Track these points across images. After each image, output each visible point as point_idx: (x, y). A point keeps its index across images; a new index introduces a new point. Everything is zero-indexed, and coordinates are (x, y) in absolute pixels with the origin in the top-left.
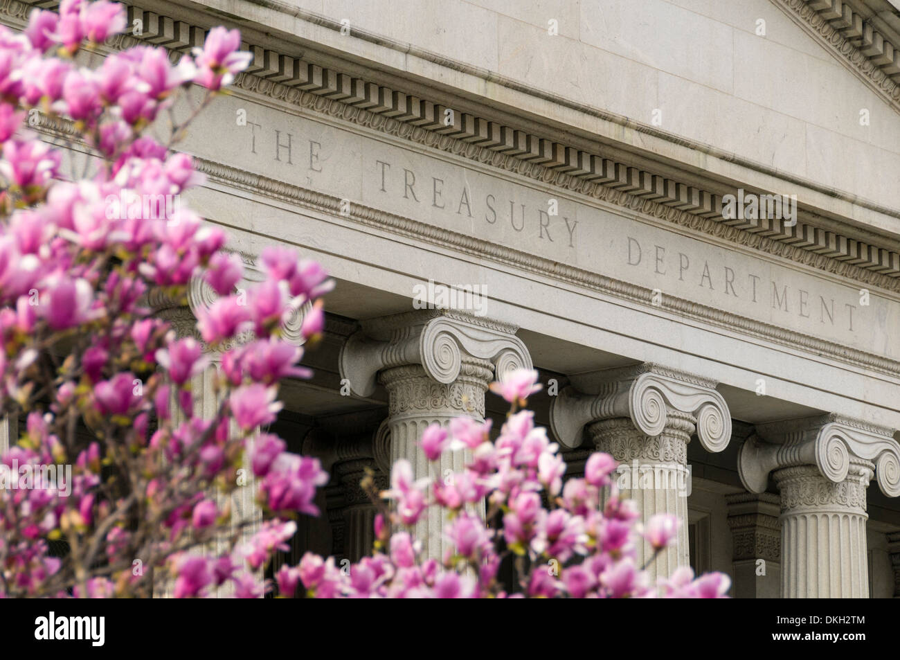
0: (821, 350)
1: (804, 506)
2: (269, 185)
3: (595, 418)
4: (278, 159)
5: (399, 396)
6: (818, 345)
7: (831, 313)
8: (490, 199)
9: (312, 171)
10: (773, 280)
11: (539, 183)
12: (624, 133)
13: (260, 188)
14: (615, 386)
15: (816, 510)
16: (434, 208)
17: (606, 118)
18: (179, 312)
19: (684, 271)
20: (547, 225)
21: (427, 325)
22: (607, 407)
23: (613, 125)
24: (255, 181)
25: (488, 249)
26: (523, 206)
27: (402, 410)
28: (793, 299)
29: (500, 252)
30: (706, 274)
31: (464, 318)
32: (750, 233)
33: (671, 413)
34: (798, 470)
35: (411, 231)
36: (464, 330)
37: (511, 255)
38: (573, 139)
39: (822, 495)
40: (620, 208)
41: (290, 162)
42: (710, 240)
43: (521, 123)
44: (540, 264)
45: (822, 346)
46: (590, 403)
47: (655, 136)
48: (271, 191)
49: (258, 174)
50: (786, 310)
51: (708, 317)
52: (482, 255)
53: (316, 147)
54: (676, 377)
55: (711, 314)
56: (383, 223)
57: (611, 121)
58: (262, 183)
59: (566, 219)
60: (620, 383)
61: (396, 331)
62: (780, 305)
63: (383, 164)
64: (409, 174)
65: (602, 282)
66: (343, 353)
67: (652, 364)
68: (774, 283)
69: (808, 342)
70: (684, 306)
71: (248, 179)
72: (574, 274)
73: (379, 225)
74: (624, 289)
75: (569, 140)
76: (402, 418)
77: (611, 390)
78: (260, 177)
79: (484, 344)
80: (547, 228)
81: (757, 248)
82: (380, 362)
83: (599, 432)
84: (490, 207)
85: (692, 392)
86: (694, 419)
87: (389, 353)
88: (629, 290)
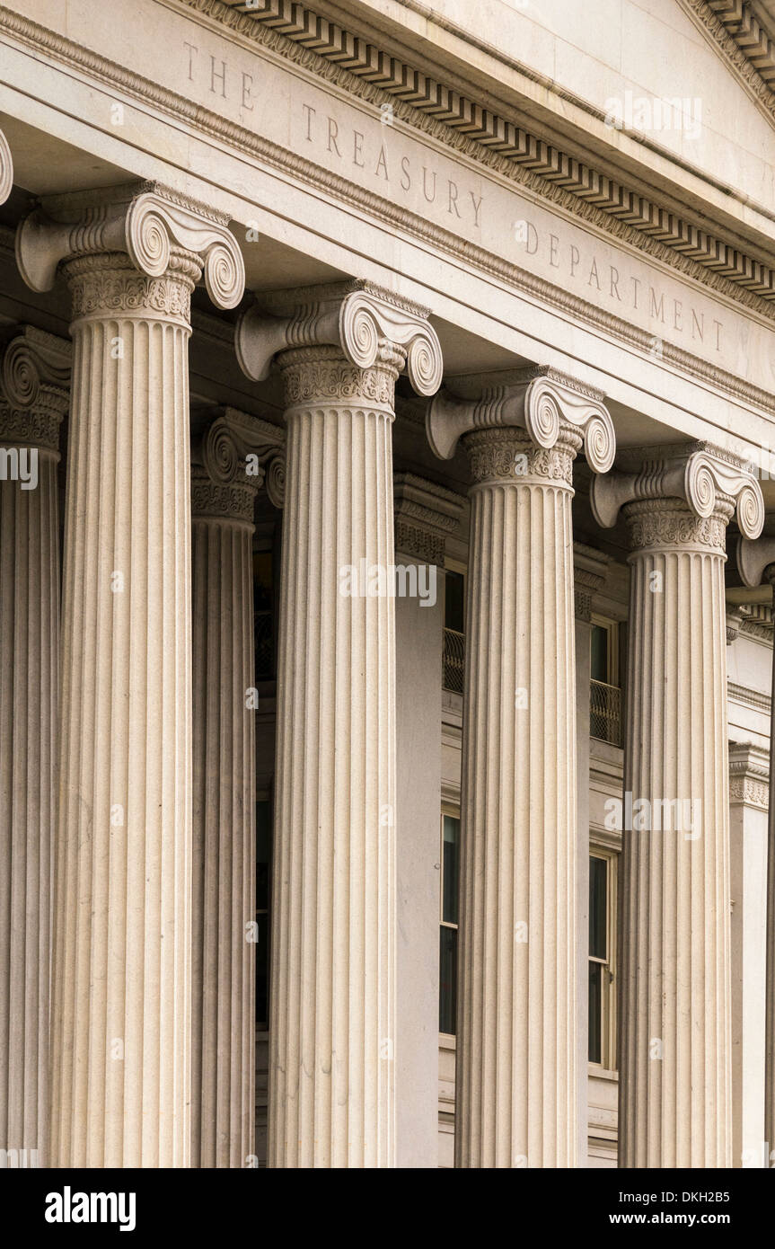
0: (694, 369)
1: (662, 543)
2: (206, 118)
3: (476, 426)
4: (212, 90)
5: (303, 381)
6: (691, 362)
7: (701, 327)
8: (405, 163)
9: (244, 108)
10: (652, 286)
11: (450, 148)
12: (548, 97)
13: (198, 121)
14: (501, 391)
15: (676, 549)
16: (355, 166)
17: (533, 78)
18: (106, 259)
19: (574, 266)
20: (456, 199)
21: (347, 300)
22: (493, 414)
23: (539, 87)
24: (193, 112)
25: (405, 218)
26: (435, 174)
27: (306, 397)
28: (669, 308)
29: (415, 223)
30: (594, 272)
31: (382, 295)
32: (636, 229)
33: (563, 424)
34: (658, 504)
35: (335, 189)
36: (381, 309)
37: (425, 228)
38: (492, 101)
39: (684, 532)
40: (521, 187)
41: (224, 95)
42: (599, 233)
43: (447, 76)
44: (451, 241)
45: (695, 364)
46: (472, 408)
47: (576, 105)
48: (209, 126)
49: (199, 104)
50: (663, 321)
51: (597, 320)
52: (399, 224)
53: (248, 80)
54: (569, 383)
55: (600, 317)
56: (310, 177)
57: (537, 82)
58: (201, 116)
59: (472, 194)
60: (507, 387)
61: (301, 306)
62: (657, 315)
63: (310, 108)
64: (332, 123)
65: (505, 269)
66: (240, 328)
67: (548, 366)
68: (653, 289)
69: (682, 358)
70: (577, 305)
71: (188, 109)
72: (481, 256)
73: (306, 178)
74: (525, 279)
75: (487, 102)
76: (307, 406)
77: (495, 395)
78: (200, 108)
79: (398, 327)
80: (456, 202)
81: (640, 248)
82: (284, 340)
83: (478, 443)
84: (405, 172)
85: (581, 402)
86: (582, 432)
87: (296, 330)
88: (529, 281)
